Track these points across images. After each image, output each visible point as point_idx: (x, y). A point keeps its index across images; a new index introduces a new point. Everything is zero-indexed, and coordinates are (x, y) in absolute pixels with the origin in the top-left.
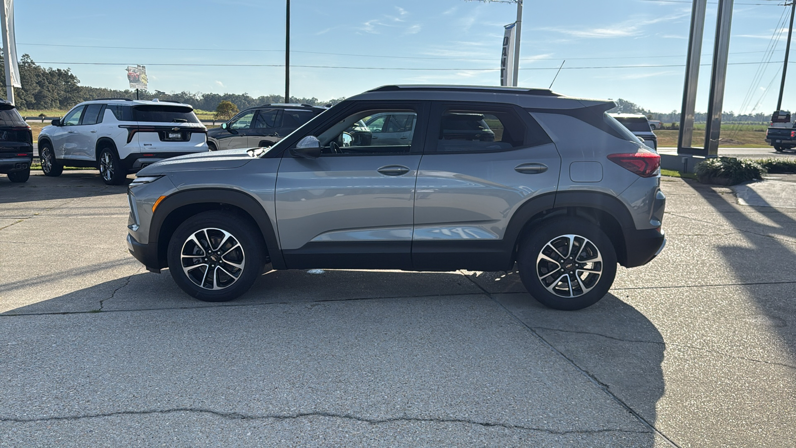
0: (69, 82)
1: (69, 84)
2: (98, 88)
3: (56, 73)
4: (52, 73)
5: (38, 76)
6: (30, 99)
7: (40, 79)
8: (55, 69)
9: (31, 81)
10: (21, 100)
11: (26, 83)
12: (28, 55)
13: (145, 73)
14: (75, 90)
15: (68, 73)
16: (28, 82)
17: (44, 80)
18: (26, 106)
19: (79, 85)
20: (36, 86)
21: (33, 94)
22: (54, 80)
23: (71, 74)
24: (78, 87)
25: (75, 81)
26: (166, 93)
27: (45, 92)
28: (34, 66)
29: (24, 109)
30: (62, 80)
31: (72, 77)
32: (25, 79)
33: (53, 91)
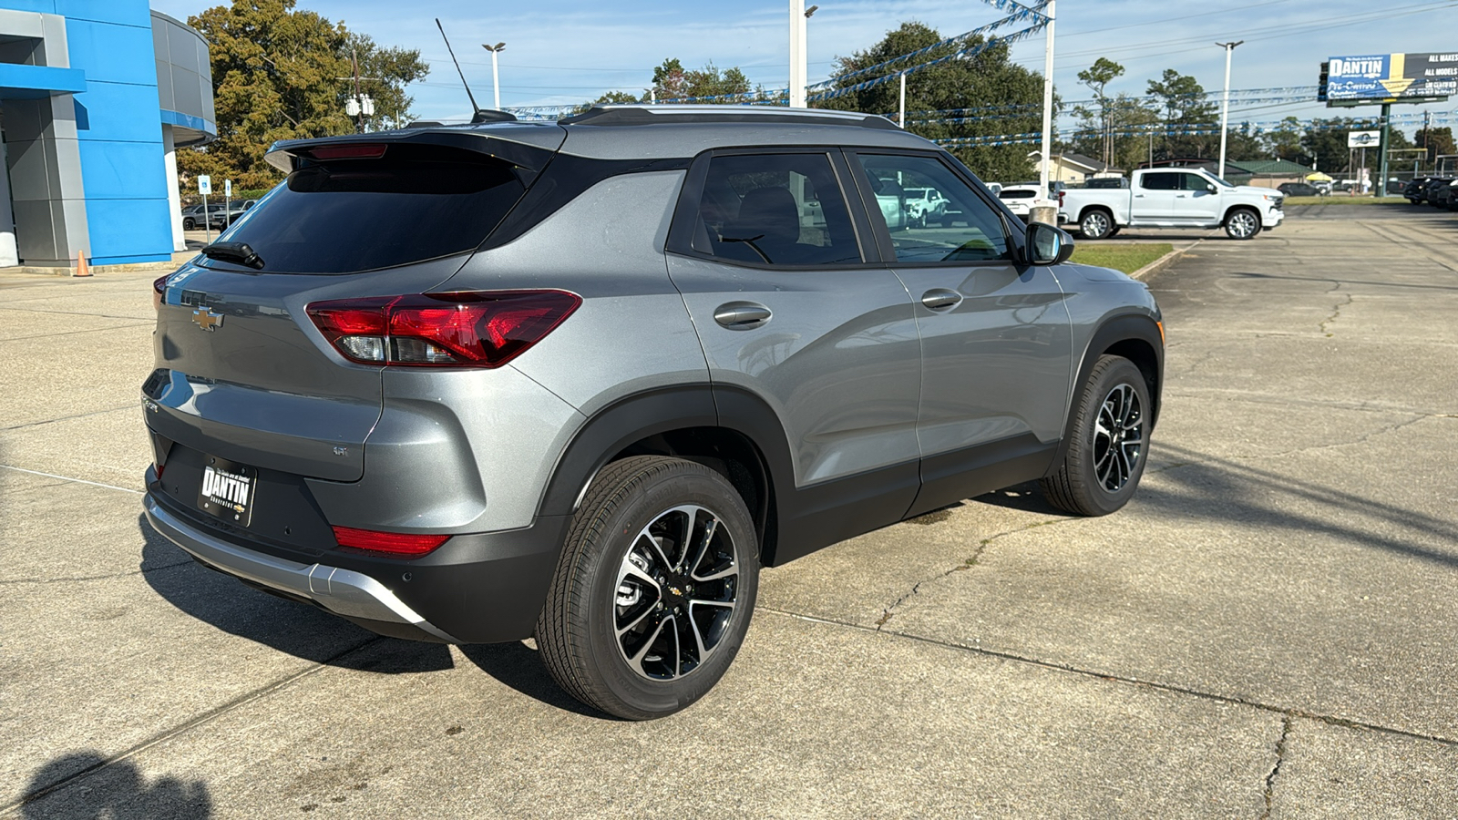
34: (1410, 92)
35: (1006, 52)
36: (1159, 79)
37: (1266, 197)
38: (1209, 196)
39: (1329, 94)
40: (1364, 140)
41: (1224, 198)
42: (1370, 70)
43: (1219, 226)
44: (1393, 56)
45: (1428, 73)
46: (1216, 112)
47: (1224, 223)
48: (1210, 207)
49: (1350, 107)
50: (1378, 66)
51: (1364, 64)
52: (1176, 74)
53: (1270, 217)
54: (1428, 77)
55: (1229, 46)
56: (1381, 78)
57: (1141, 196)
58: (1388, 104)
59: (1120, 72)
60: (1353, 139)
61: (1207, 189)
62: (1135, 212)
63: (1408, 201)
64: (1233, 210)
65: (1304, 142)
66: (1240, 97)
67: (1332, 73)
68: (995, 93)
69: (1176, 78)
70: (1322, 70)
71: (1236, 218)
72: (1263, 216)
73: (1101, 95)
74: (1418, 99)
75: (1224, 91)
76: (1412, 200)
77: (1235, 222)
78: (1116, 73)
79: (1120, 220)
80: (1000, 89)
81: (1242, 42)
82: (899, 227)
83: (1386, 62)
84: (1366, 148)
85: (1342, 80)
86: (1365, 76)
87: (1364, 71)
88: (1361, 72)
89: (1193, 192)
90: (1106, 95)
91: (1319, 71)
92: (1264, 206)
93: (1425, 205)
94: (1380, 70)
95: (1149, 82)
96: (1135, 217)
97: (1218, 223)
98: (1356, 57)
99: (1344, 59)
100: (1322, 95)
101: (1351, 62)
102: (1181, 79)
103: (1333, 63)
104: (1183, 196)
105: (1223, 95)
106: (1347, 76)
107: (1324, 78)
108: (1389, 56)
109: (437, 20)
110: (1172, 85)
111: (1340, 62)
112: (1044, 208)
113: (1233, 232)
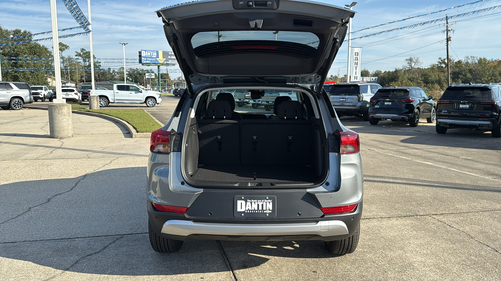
34: (165, 62)
35: (31, 37)
36: (79, 51)
37: (157, 94)
38: (140, 93)
39: (142, 62)
40: (150, 76)
41: (145, 94)
42: (153, 55)
43: (144, 103)
44: (159, 51)
45: (169, 57)
46: (100, 64)
47: (145, 102)
48: (141, 97)
49: (149, 66)
50: (155, 54)
51: (152, 53)
52: (85, 50)
53: (159, 100)
54: (169, 58)
55: (124, 44)
56: (157, 58)
57: (118, 93)
58: (160, 66)
59: (68, 48)
60: (147, 75)
61: (139, 91)
62: (116, 98)
63: (174, 95)
64: (147, 98)
65: (128, 75)
66: (130, 61)
67: (142, 55)
68: (29, 52)
69: (85, 52)
70: (139, 54)
71: (149, 100)
72: (157, 100)
73: (62, 55)
74: (167, 65)
75: (124, 59)
76: (175, 95)
77: (148, 101)
78: (67, 48)
79: (111, 101)
80: (31, 51)
81: (128, 43)
82: (30, 102)
83: (157, 52)
84: (151, 78)
85: (145, 57)
86: (152, 56)
87: (152, 55)
88: (151, 55)
89: (134, 92)
90: (63, 55)
91: (138, 54)
92: (157, 97)
93: (179, 96)
94: (156, 55)
95: (76, 52)
96: (116, 100)
97: (143, 102)
98: (149, 51)
99: (145, 51)
100: (140, 61)
101: (148, 52)
102: (87, 52)
103: (142, 52)
104: (131, 93)
105: (124, 60)
106: (147, 56)
107: (140, 56)
108: (158, 51)
110: (84, 54)
111: (144, 52)
112: (95, 96)
113: (148, 105)
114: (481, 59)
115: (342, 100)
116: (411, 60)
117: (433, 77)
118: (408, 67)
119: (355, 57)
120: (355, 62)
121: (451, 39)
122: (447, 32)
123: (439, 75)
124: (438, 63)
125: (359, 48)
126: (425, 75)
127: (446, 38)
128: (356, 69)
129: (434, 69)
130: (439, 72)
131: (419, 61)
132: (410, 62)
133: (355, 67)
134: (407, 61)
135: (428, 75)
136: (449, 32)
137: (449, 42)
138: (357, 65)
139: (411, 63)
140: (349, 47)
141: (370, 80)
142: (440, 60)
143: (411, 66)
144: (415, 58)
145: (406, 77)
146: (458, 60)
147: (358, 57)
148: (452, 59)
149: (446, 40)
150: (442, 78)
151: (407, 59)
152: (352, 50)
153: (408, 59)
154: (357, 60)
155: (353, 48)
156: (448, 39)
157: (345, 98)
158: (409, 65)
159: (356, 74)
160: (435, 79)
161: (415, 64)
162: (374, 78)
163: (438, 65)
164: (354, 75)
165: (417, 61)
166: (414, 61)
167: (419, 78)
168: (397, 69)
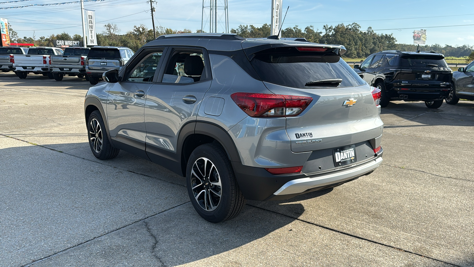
0: (390, 41)
1: (391, 42)
2: (409, 44)
3: (385, 37)
4: (382, 37)
5: (374, 39)
6: (368, 52)
7: (375, 40)
8: (384, 34)
9: (370, 42)
10: (363, 53)
11: (367, 43)
12: (371, 27)
13: (425, 34)
14: (393, 46)
15: (391, 36)
16: (368, 42)
17: (377, 41)
18: (365, 56)
19: (396, 43)
20: (372, 45)
21: (370, 49)
22: (383, 40)
23: (393, 37)
24: (395, 44)
25: (394, 41)
26: (452, 47)
27: (376, 48)
28: (373, 33)
29: (364, 57)
30: (387, 41)
31: (393, 39)
32: (367, 40)
33: (381, 47)
109: (289, 7)
114: (167, 29)
115: (103, 64)
116: (109, 26)
117: (131, 43)
118: (108, 33)
119: (89, 20)
120: (90, 25)
121: (155, 10)
122: (151, 3)
123: (136, 42)
124: (134, 31)
125: (92, 12)
126: (124, 41)
127: (151, 8)
128: (91, 33)
129: (131, 36)
130: (135, 39)
131: (117, 27)
132: (108, 28)
133: (91, 30)
134: (106, 27)
135: (126, 42)
136: (153, 3)
137: (153, 12)
138: (92, 28)
139: (110, 29)
140: (82, 8)
141: (72, 44)
142: (135, 28)
143: (110, 32)
144: (113, 25)
145: (107, 43)
146: (150, 30)
147: (92, 20)
148: (145, 28)
149: (151, 11)
150: (139, 45)
151: (105, 25)
152: (86, 13)
153: (107, 25)
154: (92, 23)
155: (86, 11)
156: (152, 10)
157: (106, 63)
158: (108, 31)
159: (92, 38)
160: (133, 45)
161: (114, 30)
162: (76, 42)
163: (134, 32)
164: (90, 38)
165: (115, 27)
166: (113, 27)
167: (119, 44)
168: (98, 34)
